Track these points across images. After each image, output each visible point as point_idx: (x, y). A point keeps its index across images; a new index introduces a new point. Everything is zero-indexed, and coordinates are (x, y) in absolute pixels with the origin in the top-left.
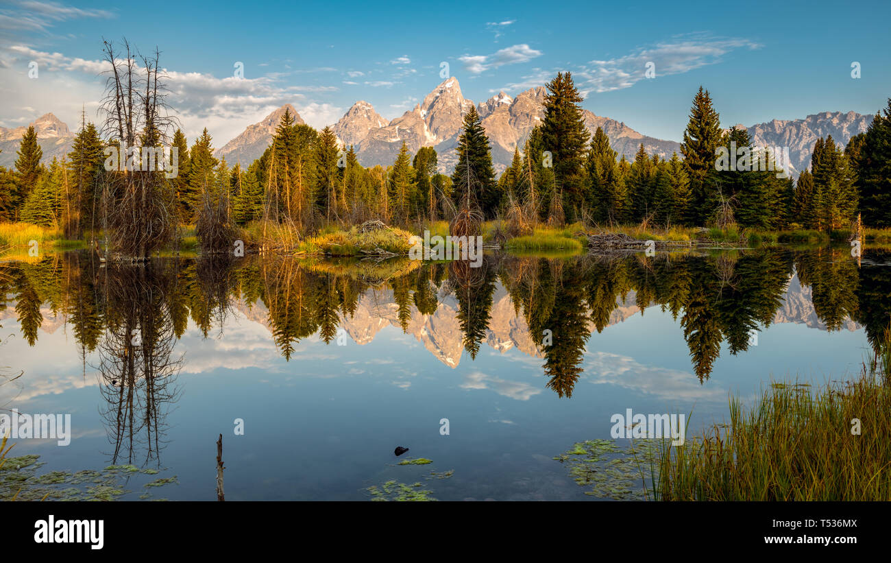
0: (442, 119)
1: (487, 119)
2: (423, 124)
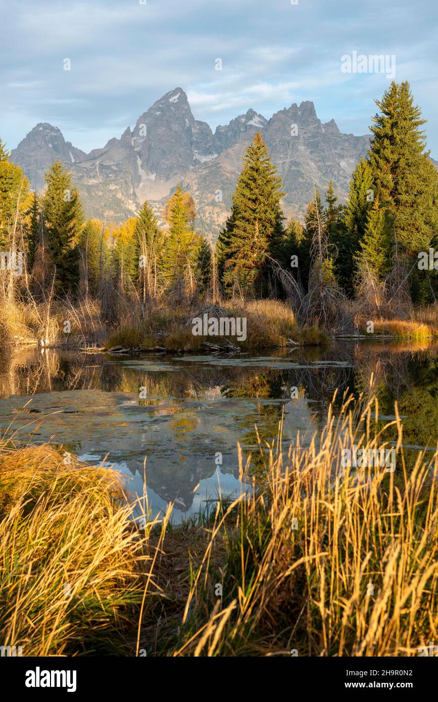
0: (163, 151)
1: (230, 150)
2: (136, 157)
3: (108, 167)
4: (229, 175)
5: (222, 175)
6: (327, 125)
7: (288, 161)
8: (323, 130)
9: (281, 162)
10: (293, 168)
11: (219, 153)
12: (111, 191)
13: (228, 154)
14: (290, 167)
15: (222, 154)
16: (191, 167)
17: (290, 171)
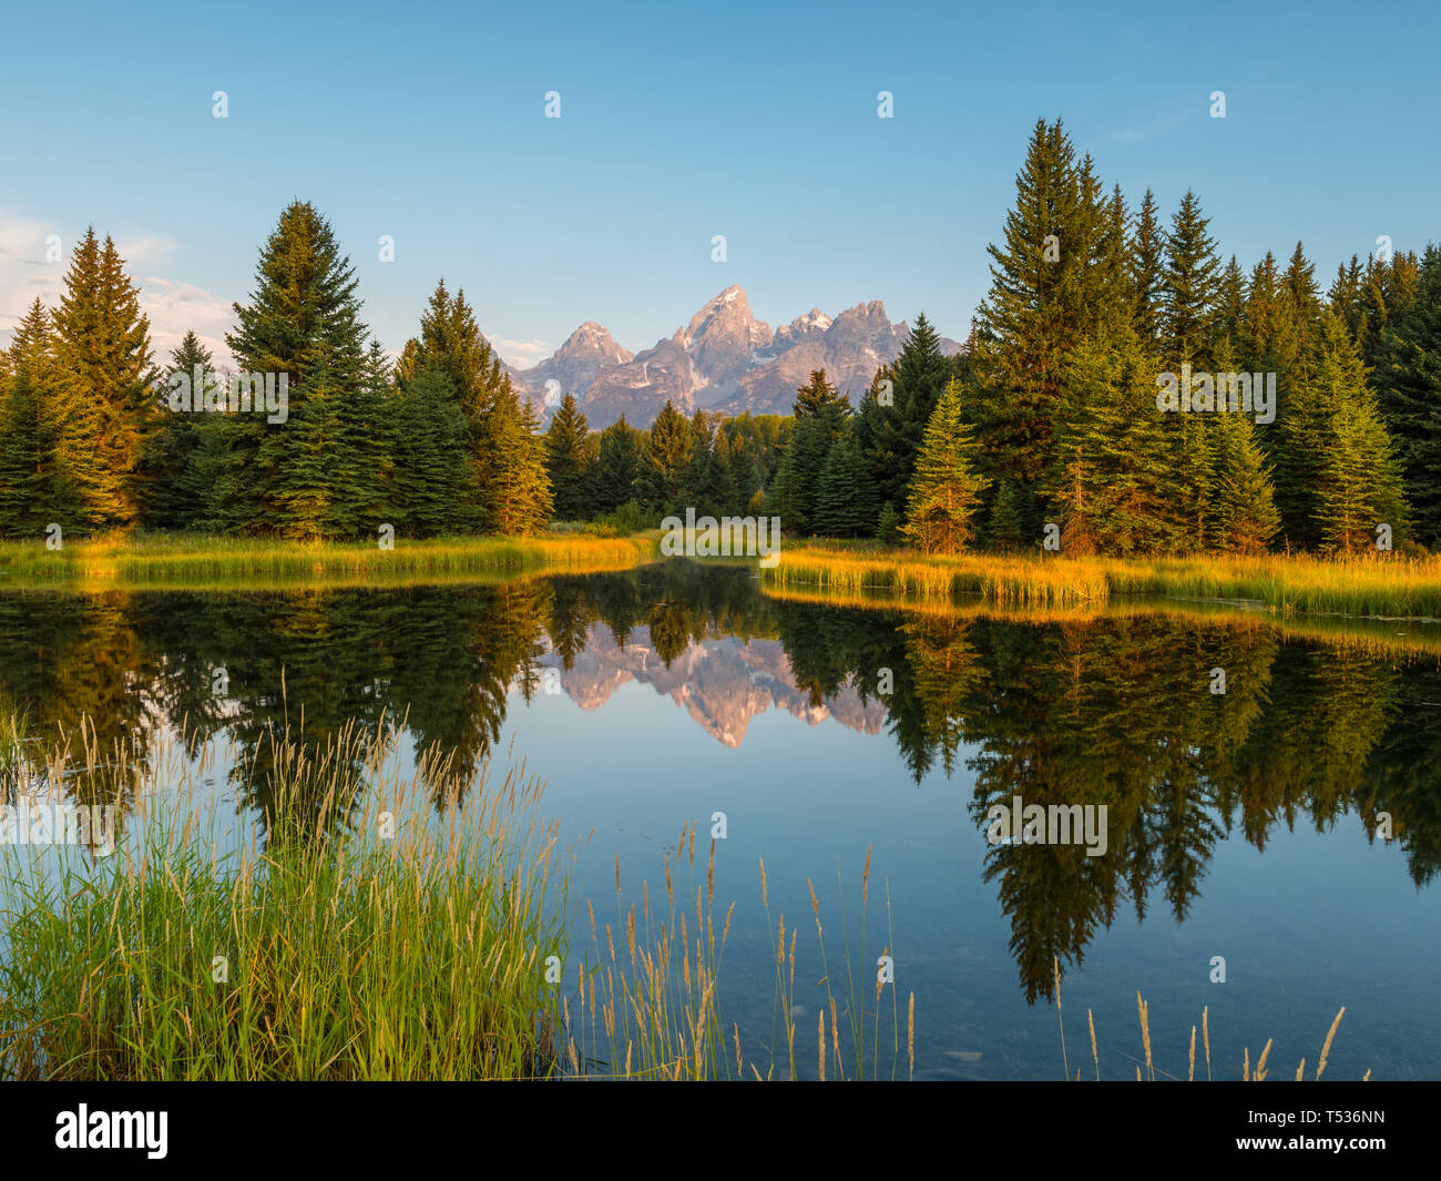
0: (718, 352)
1: (789, 352)
2: (687, 359)
3: (657, 370)
4: (787, 379)
5: (780, 380)
6: (897, 327)
7: (854, 364)
8: (894, 333)
9: (845, 366)
10: (859, 373)
11: (778, 355)
12: (657, 396)
13: (787, 357)
14: (856, 371)
15: (782, 357)
16: (748, 370)
17: (855, 376)
